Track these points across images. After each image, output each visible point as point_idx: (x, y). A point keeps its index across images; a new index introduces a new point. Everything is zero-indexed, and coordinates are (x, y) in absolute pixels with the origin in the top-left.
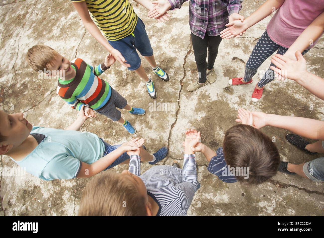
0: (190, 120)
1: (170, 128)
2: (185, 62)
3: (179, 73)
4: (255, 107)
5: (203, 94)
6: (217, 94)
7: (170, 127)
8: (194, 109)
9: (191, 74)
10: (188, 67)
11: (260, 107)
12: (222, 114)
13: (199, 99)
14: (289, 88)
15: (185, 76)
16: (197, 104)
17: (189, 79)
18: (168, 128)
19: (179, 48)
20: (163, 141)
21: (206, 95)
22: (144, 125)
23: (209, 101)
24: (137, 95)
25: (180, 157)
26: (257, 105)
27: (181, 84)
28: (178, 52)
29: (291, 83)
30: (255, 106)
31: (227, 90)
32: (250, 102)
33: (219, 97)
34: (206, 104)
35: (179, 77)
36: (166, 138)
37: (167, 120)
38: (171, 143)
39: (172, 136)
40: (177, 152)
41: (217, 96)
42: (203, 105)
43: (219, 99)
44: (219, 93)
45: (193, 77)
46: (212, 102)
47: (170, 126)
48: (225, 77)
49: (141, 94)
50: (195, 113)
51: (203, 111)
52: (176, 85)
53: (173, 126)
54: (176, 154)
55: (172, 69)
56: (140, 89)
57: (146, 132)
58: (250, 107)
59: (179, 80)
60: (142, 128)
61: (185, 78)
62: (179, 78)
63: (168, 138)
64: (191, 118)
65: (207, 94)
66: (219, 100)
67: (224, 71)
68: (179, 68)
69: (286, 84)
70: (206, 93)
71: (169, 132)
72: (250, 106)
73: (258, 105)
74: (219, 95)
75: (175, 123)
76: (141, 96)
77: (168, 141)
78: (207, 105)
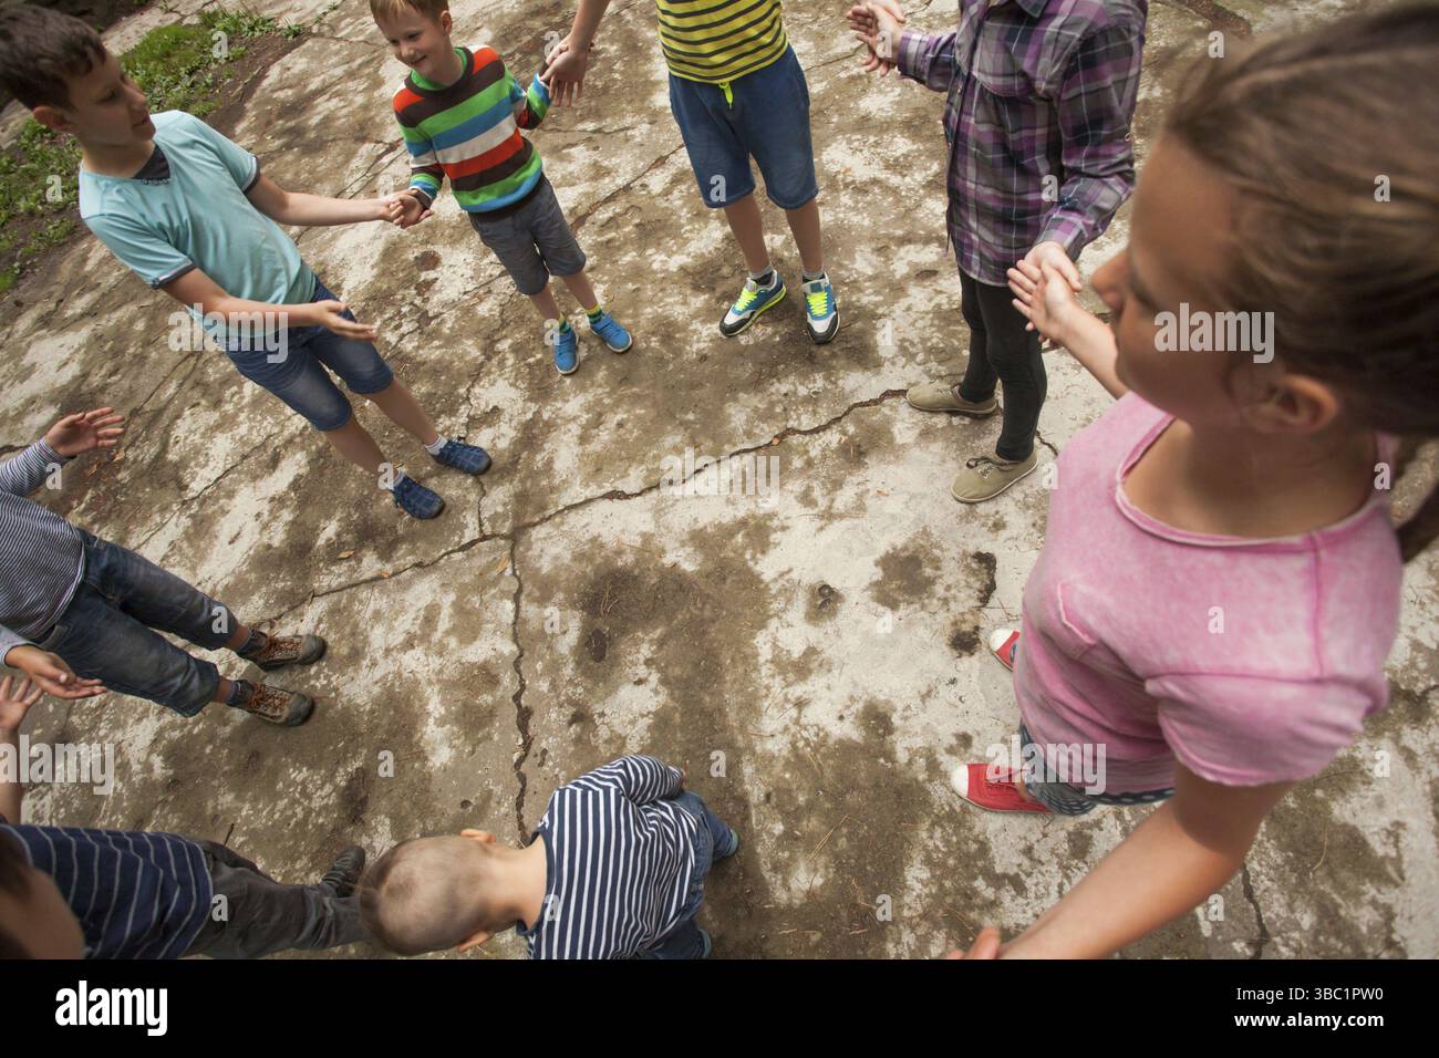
0: (653, 535)
1: (603, 491)
2: (875, 402)
3: (819, 410)
4: (791, 725)
5: (769, 523)
6: (790, 570)
7: (608, 488)
8: (700, 525)
9: (834, 445)
10: (858, 422)
11: (801, 744)
12: (714, 621)
13: (743, 523)
14: (942, 826)
15: (816, 431)
16: (720, 526)
17: (807, 452)
18: (600, 487)
19: (930, 351)
20: (554, 496)
21: (767, 537)
22: (585, 417)
23: (748, 556)
24: (679, 340)
25: (523, 569)
26: (806, 729)
27: (776, 437)
28: (913, 356)
29: (970, 829)
30: (797, 722)
31: (823, 595)
32: (805, 696)
33: (781, 582)
34: (732, 555)
35: (803, 418)
36: (566, 499)
37: (626, 470)
38: (557, 520)
39: (581, 512)
40: (534, 552)
41: (782, 575)
42: (722, 547)
43: (771, 586)
44: (794, 575)
45: (824, 457)
46: (749, 569)
47: (611, 489)
48: (877, 564)
49: (688, 348)
50: (686, 537)
51: (700, 558)
52: (765, 426)
53: (614, 495)
54: (530, 553)
55: (827, 378)
56: (705, 333)
57: (565, 438)
58: (783, 707)
59: (792, 424)
60: (574, 419)
61: (807, 438)
62: (798, 418)
63: (569, 502)
64: (661, 535)
65: (774, 537)
66: (767, 586)
67: (905, 548)
68: (843, 397)
69: (958, 809)
70: (775, 531)
71: (589, 496)
72: (788, 706)
73: (805, 734)
74: (787, 577)
75: (627, 497)
76: (678, 353)
77: (561, 508)
78: (732, 559)
